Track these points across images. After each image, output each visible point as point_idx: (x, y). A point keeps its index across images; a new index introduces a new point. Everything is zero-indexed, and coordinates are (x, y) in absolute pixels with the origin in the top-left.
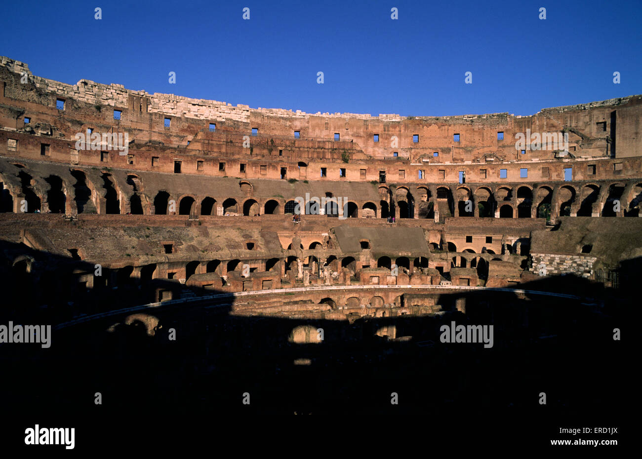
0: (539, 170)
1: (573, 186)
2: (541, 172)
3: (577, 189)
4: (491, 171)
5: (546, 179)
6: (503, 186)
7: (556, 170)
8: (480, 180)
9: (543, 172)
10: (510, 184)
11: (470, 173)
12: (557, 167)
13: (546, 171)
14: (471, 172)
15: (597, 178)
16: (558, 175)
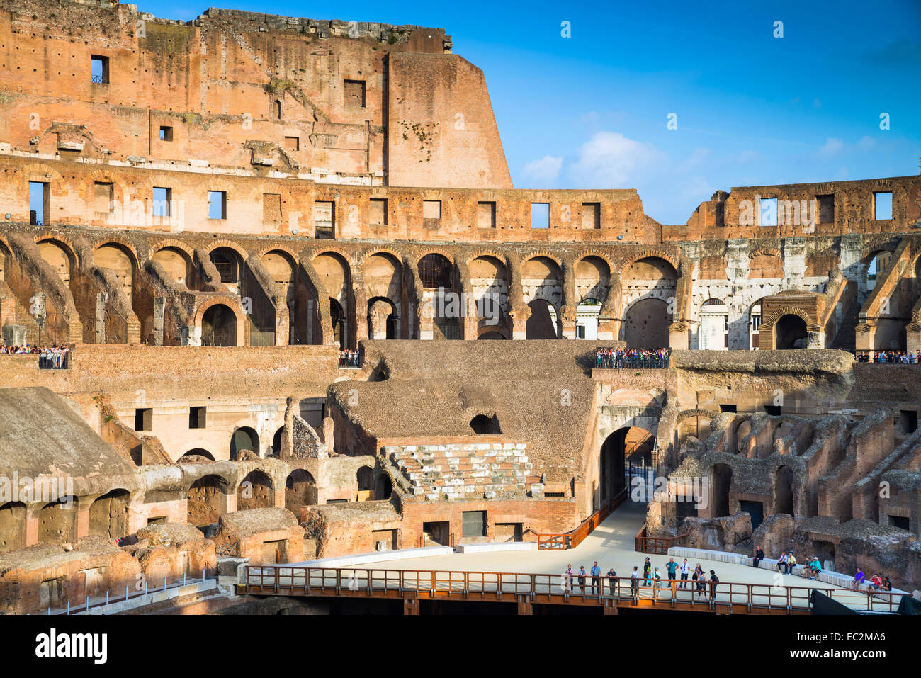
0: (257, 199)
1: (344, 254)
2: (260, 205)
3: (352, 262)
4: (127, 191)
5: (272, 230)
6: (169, 243)
7: (298, 206)
8: (97, 218)
9: (265, 207)
10: (186, 236)
11: (65, 193)
12: (301, 197)
13: (274, 203)
14: (67, 187)
15: (391, 237)
16: (303, 219)
